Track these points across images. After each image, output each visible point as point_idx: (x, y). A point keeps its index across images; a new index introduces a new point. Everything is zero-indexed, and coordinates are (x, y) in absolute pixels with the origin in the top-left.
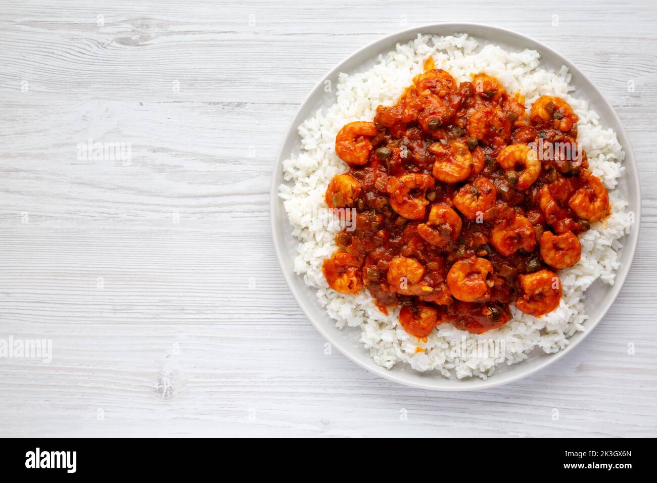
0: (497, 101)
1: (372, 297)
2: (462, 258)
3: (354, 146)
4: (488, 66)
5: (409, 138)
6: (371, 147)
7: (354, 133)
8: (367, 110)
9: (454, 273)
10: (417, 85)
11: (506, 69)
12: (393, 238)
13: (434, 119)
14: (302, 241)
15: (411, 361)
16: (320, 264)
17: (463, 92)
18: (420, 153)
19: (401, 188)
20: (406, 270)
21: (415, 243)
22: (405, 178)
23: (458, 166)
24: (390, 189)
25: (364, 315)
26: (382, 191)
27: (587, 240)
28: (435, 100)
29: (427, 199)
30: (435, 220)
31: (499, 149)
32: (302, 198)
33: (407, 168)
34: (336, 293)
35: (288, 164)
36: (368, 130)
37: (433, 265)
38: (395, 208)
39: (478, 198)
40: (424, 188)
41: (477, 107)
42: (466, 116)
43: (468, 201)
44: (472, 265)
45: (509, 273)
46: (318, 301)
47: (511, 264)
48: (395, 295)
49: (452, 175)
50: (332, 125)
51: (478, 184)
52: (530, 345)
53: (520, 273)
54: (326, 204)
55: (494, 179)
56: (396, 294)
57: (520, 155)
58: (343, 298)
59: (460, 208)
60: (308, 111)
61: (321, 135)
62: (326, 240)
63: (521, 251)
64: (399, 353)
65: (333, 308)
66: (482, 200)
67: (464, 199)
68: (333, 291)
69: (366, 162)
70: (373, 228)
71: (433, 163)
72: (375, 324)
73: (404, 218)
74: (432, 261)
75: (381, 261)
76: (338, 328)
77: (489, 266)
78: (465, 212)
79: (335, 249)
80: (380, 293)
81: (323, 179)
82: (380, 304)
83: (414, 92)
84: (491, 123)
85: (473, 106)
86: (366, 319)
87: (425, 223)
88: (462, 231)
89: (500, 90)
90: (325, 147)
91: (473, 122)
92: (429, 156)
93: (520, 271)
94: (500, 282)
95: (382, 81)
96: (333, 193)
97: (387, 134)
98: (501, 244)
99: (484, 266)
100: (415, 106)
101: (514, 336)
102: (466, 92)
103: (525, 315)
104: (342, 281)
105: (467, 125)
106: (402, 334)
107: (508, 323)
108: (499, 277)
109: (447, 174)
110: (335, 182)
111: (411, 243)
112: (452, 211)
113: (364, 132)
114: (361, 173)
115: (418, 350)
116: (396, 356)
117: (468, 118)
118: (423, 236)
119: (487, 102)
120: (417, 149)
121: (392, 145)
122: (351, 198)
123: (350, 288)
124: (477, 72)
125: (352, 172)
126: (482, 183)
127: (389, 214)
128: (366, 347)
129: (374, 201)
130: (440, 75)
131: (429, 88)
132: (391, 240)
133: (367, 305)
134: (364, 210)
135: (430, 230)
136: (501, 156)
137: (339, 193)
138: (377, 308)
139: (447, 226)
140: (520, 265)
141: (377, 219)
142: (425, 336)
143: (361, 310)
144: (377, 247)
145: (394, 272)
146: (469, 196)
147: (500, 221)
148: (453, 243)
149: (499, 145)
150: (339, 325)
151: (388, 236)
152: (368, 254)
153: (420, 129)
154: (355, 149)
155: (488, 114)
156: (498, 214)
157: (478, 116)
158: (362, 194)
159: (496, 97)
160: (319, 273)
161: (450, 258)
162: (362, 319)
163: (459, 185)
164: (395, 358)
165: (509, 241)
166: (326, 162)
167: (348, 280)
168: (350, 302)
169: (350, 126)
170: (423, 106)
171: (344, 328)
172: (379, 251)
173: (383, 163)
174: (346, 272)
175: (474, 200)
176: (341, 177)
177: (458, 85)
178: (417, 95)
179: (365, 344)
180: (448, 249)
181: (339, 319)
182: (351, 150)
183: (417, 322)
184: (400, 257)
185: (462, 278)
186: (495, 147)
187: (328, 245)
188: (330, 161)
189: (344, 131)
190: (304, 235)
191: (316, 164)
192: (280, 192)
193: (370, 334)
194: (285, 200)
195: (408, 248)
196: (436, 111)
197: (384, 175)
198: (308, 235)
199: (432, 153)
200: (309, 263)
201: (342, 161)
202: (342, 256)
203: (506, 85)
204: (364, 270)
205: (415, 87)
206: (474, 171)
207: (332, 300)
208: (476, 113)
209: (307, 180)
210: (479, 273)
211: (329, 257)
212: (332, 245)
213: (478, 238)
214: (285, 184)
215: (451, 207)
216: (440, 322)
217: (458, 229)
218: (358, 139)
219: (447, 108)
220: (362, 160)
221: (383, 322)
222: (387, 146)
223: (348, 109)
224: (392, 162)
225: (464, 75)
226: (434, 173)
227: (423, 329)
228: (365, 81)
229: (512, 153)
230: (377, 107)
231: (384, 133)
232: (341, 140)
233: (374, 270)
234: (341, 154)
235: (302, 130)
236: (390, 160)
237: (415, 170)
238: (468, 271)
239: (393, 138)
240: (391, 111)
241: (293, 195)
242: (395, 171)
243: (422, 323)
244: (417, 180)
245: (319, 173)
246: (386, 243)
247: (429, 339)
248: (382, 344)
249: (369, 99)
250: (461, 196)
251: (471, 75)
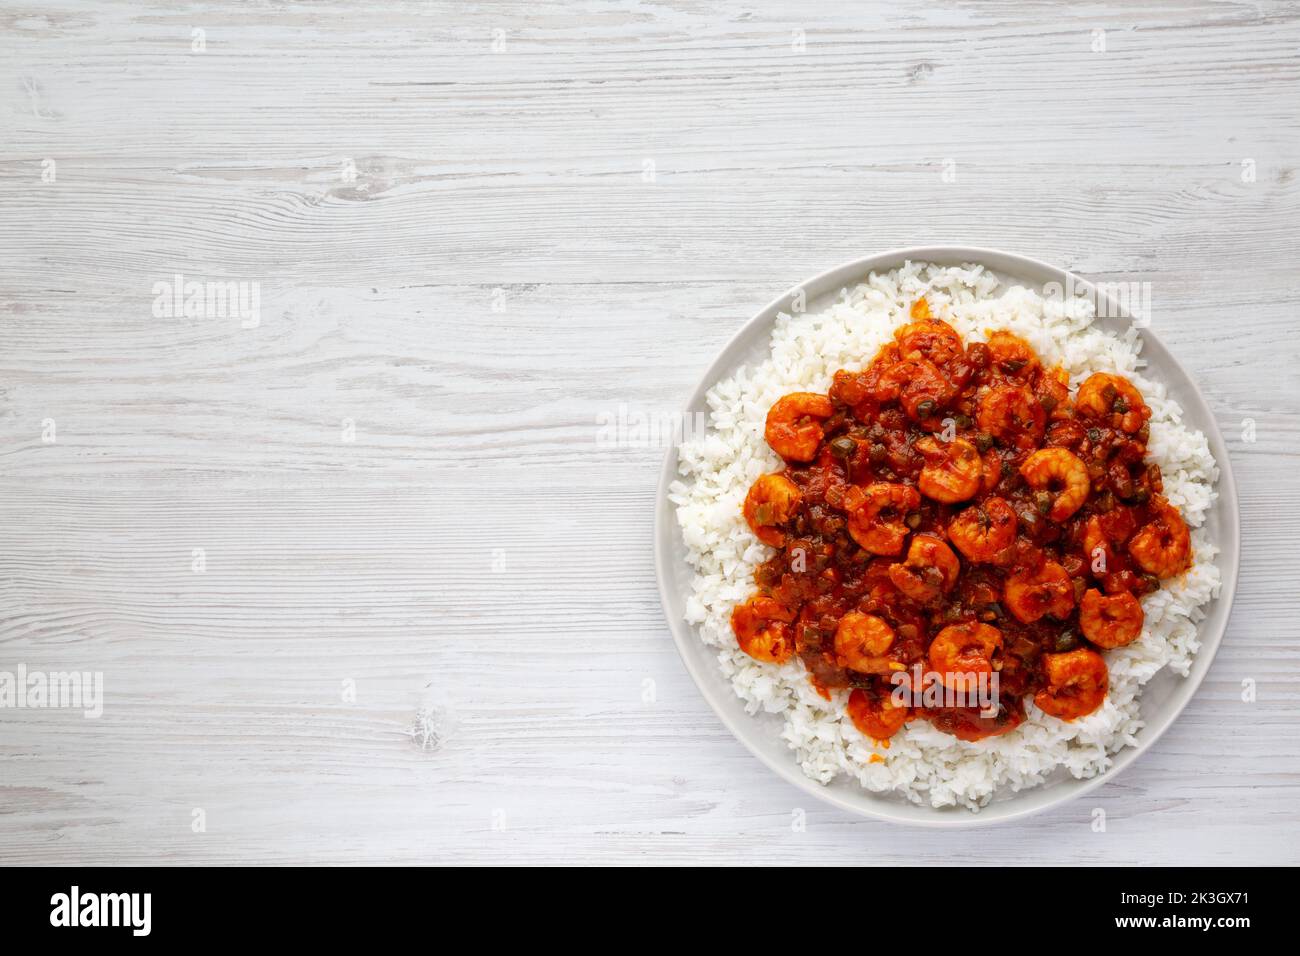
0: (1026, 378)
1: (807, 670)
2: (957, 622)
3: (794, 430)
4: (1013, 319)
5: (883, 426)
6: (821, 435)
7: (796, 411)
8: (818, 375)
9: (941, 645)
10: (900, 341)
11: (1042, 326)
12: (847, 582)
13: (925, 400)
14: (701, 572)
15: (861, 775)
16: (726, 613)
17: (973, 358)
18: (900, 452)
19: (865, 506)
20: (866, 635)
21: (884, 591)
22: (875, 489)
23: (959, 477)
24: (850, 505)
25: (791, 696)
26: (836, 507)
27: (1153, 606)
28: (928, 369)
29: (907, 525)
30: (918, 559)
31: (1025, 453)
32: (705, 504)
33: (876, 473)
34: (748, 659)
35: (689, 451)
36: (822, 411)
37: (909, 629)
38: (855, 536)
39: (988, 529)
40: (904, 508)
41: (993, 384)
42: (975, 397)
43: (972, 534)
44: (970, 634)
45: (1029, 650)
46: (720, 668)
47: (1033, 637)
48: (844, 672)
49: (949, 491)
50: (761, 393)
51: (990, 507)
52: (1050, 763)
53: (1044, 651)
54: (744, 518)
55: (1014, 501)
56: (847, 669)
57: (1058, 467)
58: (760, 667)
59: (959, 543)
60: (723, 369)
61: (743, 407)
62: (739, 575)
63: (1049, 616)
64: (843, 762)
65: (744, 682)
66: (993, 533)
67: (965, 531)
68: (745, 654)
69: (812, 459)
70: (819, 565)
71: (920, 467)
72: (808, 713)
73: (869, 552)
74: (907, 622)
75: (826, 616)
76: (748, 713)
77: (997, 637)
78: (966, 550)
79: (754, 590)
80: (820, 665)
81: (741, 478)
82: (819, 683)
83: (894, 352)
84: (1015, 411)
85: (988, 383)
86: (793, 702)
87: (902, 562)
88: (958, 578)
89: (1032, 361)
90: (748, 427)
91: (987, 408)
92: (914, 457)
93: (1045, 648)
94: (1012, 665)
95: (845, 331)
96: (756, 503)
97: (848, 416)
98: (1019, 605)
99: (989, 638)
100: (895, 377)
101: (1026, 747)
102: (978, 359)
103: (1046, 715)
104: (762, 642)
105: (976, 411)
106: (851, 732)
107: (1019, 728)
108: (1011, 655)
109: (943, 488)
110: (762, 486)
111: (875, 592)
112: (945, 547)
113: (814, 410)
114: (804, 474)
115: (875, 759)
116: (837, 764)
117: (979, 401)
118: (897, 583)
119: (1010, 377)
120: (895, 444)
121: (856, 434)
122: (786, 514)
123: (775, 655)
124: (995, 328)
125: (788, 471)
126: (996, 506)
127: (844, 543)
128: (791, 746)
129: (823, 521)
130: (937, 331)
131: (920, 348)
132: (844, 585)
133: (798, 682)
134: (804, 534)
135: (910, 575)
136: (1028, 466)
137: (768, 504)
138: (813, 688)
139: (936, 571)
140: (1046, 638)
141: (825, 551)
142: (887, 738)
143: (786, 688)
144: (821, 594)
145: (846, 636)
146: (973, 526)
147: (1020, 568)
148: (944, 597)
149: (1026, 447)
150: (750, 708)
151: (841, 577)
152: (806, 603)
153: (902, 412)
154: (797, 437)
155: (1010, 397)
156: (1018, 557)
157: (996, 398)
158: (802, 508)
159: (1025, 371)
160: (724, 626)
161: (937, 620)
162: (787, 703)
163: (958, 507)
164: (836, 768)
165: (1032, 601)
166: (747, 451)
167: (772, 642)
168: (771, 675)
169: (789, 399)
170: (910, 376)
171: (758, 714)
172: (822, 599)
173: (841, 463)
174: (768, 627)
175: (981, 533)
176: (771, 478)
177: (965, 346)
178: (901, 359)
179: (790, 742)
180: (935, 606)
181: (751, 700)
182: (791, 438)
183: (875, 714)
184: (856, 612)
185: (954, 654)
186: (1019, 449)
187: (742, 583)
188: (754, 449)
189: (781, 406)
190: (705, 563)
191: (731, 453)
192: (671, 492)
193: (798, 728)
194: (678, 506)
195: (871, 599)
196: (930, 387)
197: (840, 481)
198: (712, 564)
199: (919, 453)
200: (709, 608)
201: (773, 453)
202: (764, 602)
203: (1042, 352)
204: (797, 627)
205: (897, 344)
206: (985, 486)
207: (741, 668)
208: (990, 395)
209: (715, 477)
210: (980, 647)
211: (743, 603)
212: (747, 584)
213: (983, 591)
214: (680, 480)
215: (944, 541)
216: (911, 718)
217: (952, 576)
218: (802, 420)
219: (947, 383)
220: (807, 455)
221: (819, 710)
222: (848, 435)
223: (788, 370)
224: (856, 462)
225: (975, 330)
226: (921, 485)
227: (885, 726)
228: (817, 327)
229: (1046, 463)
230: (835, 371)
231: (844, 414)
232: (776, 420)
233: (814, 629)
234: (773, 441)
235: (713, 398)
236: (851, 459)
237: (889, 477)
238: (964, 642)
239: (857, 423)
240: (858, 381)
241: (691, 499)
242: (860, 476)
243: (883, 718)
244: (894, 494)
245: (736, 468)
246: (836, 590)
247: (892, 742)
248: (816, 744)
249: (822, 357)
250: (961, 525)
251: (986, 331)
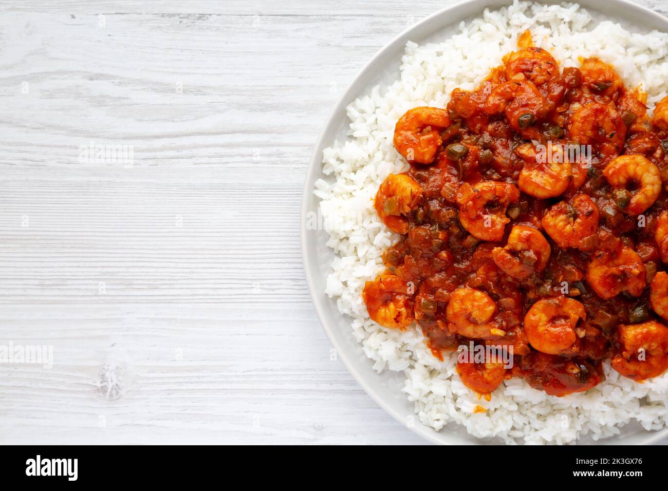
0: (611, 96)
1: (424, 335)
2: (547, 297)
3: (418, 138)
4: (603, 48)
5: (491, 135)
6: (440, 142)
7: (420, 122)
8: (439, 93)
9: (534, 315)
10: (507, 66)
11: (626, 55)
12: (458, 263)
13: (525, 113)
14: (339, 254)
15: (467, 423)
16: (359, 287)
17: (567, 80)
18: (504, 155)
19: (474, 199)
20: (473, 305)
21: (487, 272)
22: (482, 186)
23: (552, 176)
24: (461, 198)
25: (411, 358)
26: (450, 200)
28: (529, 89)
29: (508, 216)
30: (516, 244)
31: (608, 159)
32: (343, 198)
33: (484, 174)
34: (377, 326)
35: (330, 154)
36: (440, 122)
37: (508, 302)
38: (465, 224)
39: (574, 220)
40: (506, 201)
41: (583, 101)
42: (567, 112)
43: (561, 224)
44: (559, 307)
45: (607, 321)
46: (353, 333)
47: (610, 310)
48: (454, 336)
49: (543, 188)
50: (391, 108)
51: (577, 202)
52: (625, 417)
53: (621, 323)
54: (375, 210)
55: (598, 198)
56: (457, 335)
57: (635, 170)
58: (386, 333)
59: (550, 231)
60: (361, 88)
61: (376, 120)
62: (370, 257)
63: (625, 294)
64: (453, 412)
65: (372, 345)
66: (579, 223)
67: (555, 221)
68: (374, 322)
69: (431, 161)
70: (434, 247)
71: (520, 169)
72: (425, 371)
73: (476, 238)
74: (507, 296)
75: (440, 290)
76: (376, 371)
77: (581, 310)
78: (556, 237)
79: (382, 269)
80: (435, 331)
81: (373, 177)
82: (434, 346)
83: (501, 75)
84: (600, 124)
85: (579, 100)
86: (412, 363)
87: (503, 246)
88: (549, 261)
89: (617, 82)
90: (379, 135)
91: (577, 121)
92: (515, 160)
93: (621, 320)
94: (593, 333)
95: (462, 57)
96: (385, 197)
97: (462, 126)
98: (599, 283)
99: (574, 310)
100: (502, 94)
101: (605, 403)
102: (571, 80)
103: (622, 377)
104: (387, 311)
105: (568, 124)
106: (459, 387)
107: (598, 386)
108: (593, 325)
109: (538, 186)
110: (390, 183)
111: (481, 271)
112: (539, 234)
113: (433, 122)
114: (424, 174)
115: (478, 410)
116: (448, 414)
117: (571, 115)
118: (499, 264)
119: (598, 96)
120: (500, 149)
121: (469, 141)
122: (409, 205)
123: (397, 322)
124: (587, 55)
125: (412, 171)
126: (582, 201)
127: (456, 231)
128: (410, 399)
129: (439, 211)
130: (538, 57)
131: (523, 71)
132: (455, 265)
133: (416, 346)
134: (424, 223)
135: (509, 256)
136: (610, 168)
137: (394, 198)
138: (429, 350)
139: (531, 254)
140: (622, 312)
141: (440, 236)
142: (489, 393)
143: (407, 351)
144: (437, 272)
145: (455, 307)
146: (562, 217)
147: (601, 253)
148: (537, 276)
149: (609, 154)
150: (378, 367)
151: (452, 259)
152: (424, 280)
153: (506, 124)
154: (420, 143)
155: (597, 112)
156: (599, 244)
157: (584, 113)
158: (422, 201)
159: (610, 91)
160: (357, 299)
161: (531, 295)
162: (408, 363)
163: (550, 202)
164: (447, 417)
165: (612, 280)
166: (379, 156)
167: (396, 311)
168: (395, 340)
169: (414, 112)
170: (514, 94)
171: (383, 372)
172: (437, 277)
173: (455, 164)
174: (393, 300)
175: (569, 223)
176: (398, 177)
177: (561, 71)
178: (507, 80)
179: (410, 395)
180: (529, 283)
181: (378, 360)
182: (414, 144)
183: (480, 373)
184: (465, 287)
185: (544, 322)
186: (603, 155)
187: (372, 263)
188: (385, 154)
189: (407, 118)
190: (343, 247)
191: (366, 157)
192: (316, 188)
193: (416, 384)
194: (321, 200)
195: (477, 276)
196: (530, 102)
197: (454, 179)
198: (348, 248)
199: (520, 157)
200: (345, 284)
201: (400, 156)
202: (390, 279)
203: (625, 76)
204: (416, 300)
205: (505, 68)
206: (573, 185)
207: (371, 334)
208: (581, 110)
209: (352, 176)
210: (566, 317)
211: (373, 279)
212: (377, 264)
213: (570, 272)
214: (323, 179)
215: (539, 229)
216: (509, 376)
217: (544, 259)
218: (424, 130)
219: (545, 100)
220: (427, 158)
221: (434, 369)
222: (461, 142)
223: (414, 89)
224: (467, 164)
225: (570, 58)
226: (520, 183)
227: (488, 383)
228: (439, 54)
229: (625, 166)
230: (452, 90)
231: (459, 124)
232: (402, 129)
233: (430, 301)
234: (400, 147)
235: (352, 111)
236: (463, 161)
237: (495, 176)
238: (553, 313)
239: (470, 133)
240: (471, 98)
241: (332, 195)
242: (470, 176)
243: (486, 376)
244: (497, 190)
245: (370, 169)
246: (448, 268)
247: (493, 396)
248: (431, 397)
249: (443, 78)
250: (553, 216)
251: (579, 59)
